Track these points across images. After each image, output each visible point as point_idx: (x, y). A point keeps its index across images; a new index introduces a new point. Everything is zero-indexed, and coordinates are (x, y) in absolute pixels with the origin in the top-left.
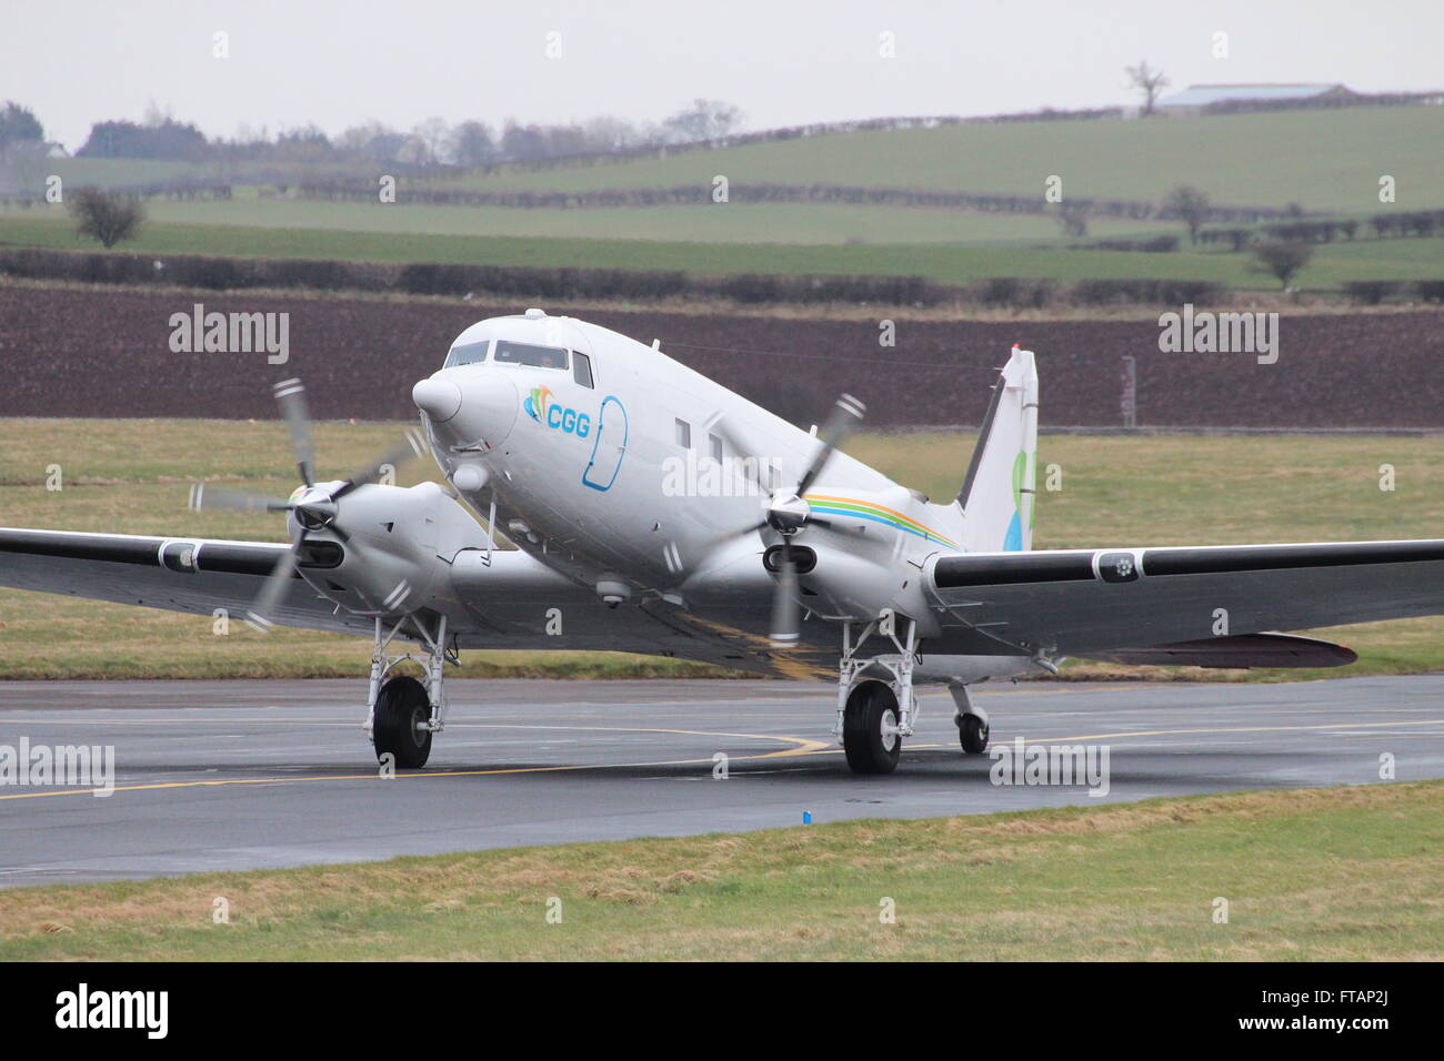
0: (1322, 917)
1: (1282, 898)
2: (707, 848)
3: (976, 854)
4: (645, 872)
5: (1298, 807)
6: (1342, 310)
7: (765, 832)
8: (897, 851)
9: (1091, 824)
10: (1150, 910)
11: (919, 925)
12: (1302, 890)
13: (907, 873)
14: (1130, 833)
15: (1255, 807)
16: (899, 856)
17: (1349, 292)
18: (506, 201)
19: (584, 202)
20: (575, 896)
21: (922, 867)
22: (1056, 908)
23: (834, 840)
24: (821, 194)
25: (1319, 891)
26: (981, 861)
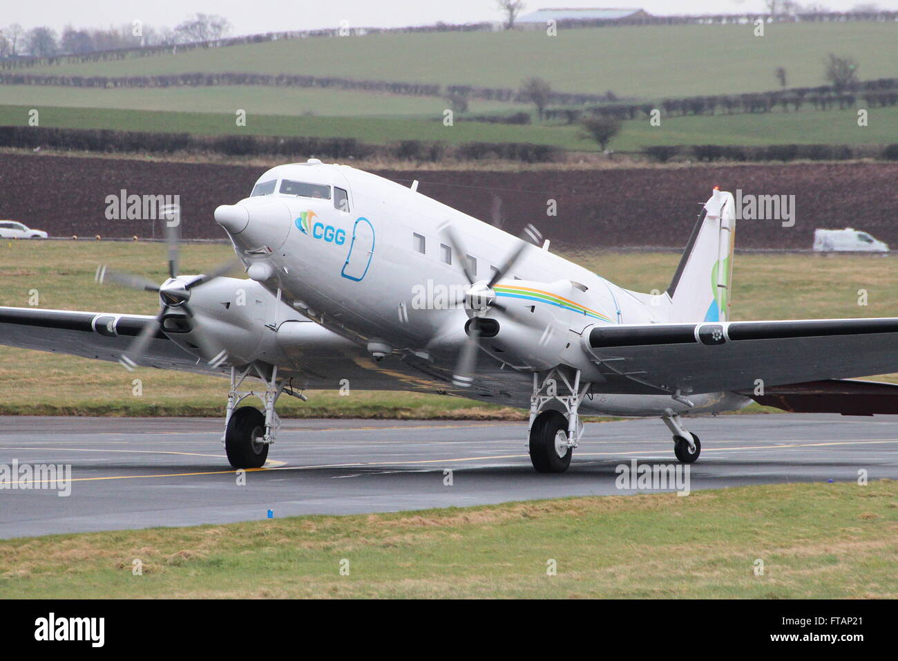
0: (625, 585)
1: (597, 571)
2: (201, 535)
3: (387, 540)
4: (157, 551)
5: (608, 508)
6: (640, 166)
7: (240, 523)
8: (332, 537)
9: (467, 519)
10: (506, 579)
11: (346, 589)
12: (610, 566)
13: (339, 552)
14: (493, 526)
15: (579, 508)
16: (334, 541)
17: (646, 153)
18: (64, 82)
19: (119, 84)
20: (108, 567)
21: (350, 548)
22: (442, 578)
23: (288, 529)
24: (285, 80)
25: (621, 567)
26: (390, 545)
